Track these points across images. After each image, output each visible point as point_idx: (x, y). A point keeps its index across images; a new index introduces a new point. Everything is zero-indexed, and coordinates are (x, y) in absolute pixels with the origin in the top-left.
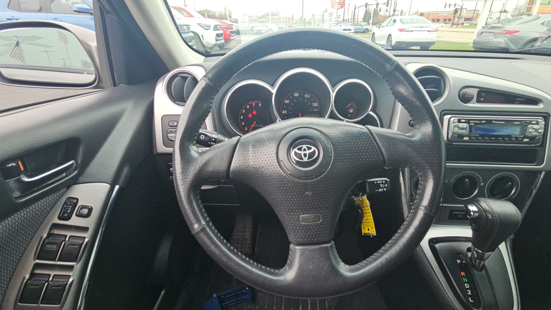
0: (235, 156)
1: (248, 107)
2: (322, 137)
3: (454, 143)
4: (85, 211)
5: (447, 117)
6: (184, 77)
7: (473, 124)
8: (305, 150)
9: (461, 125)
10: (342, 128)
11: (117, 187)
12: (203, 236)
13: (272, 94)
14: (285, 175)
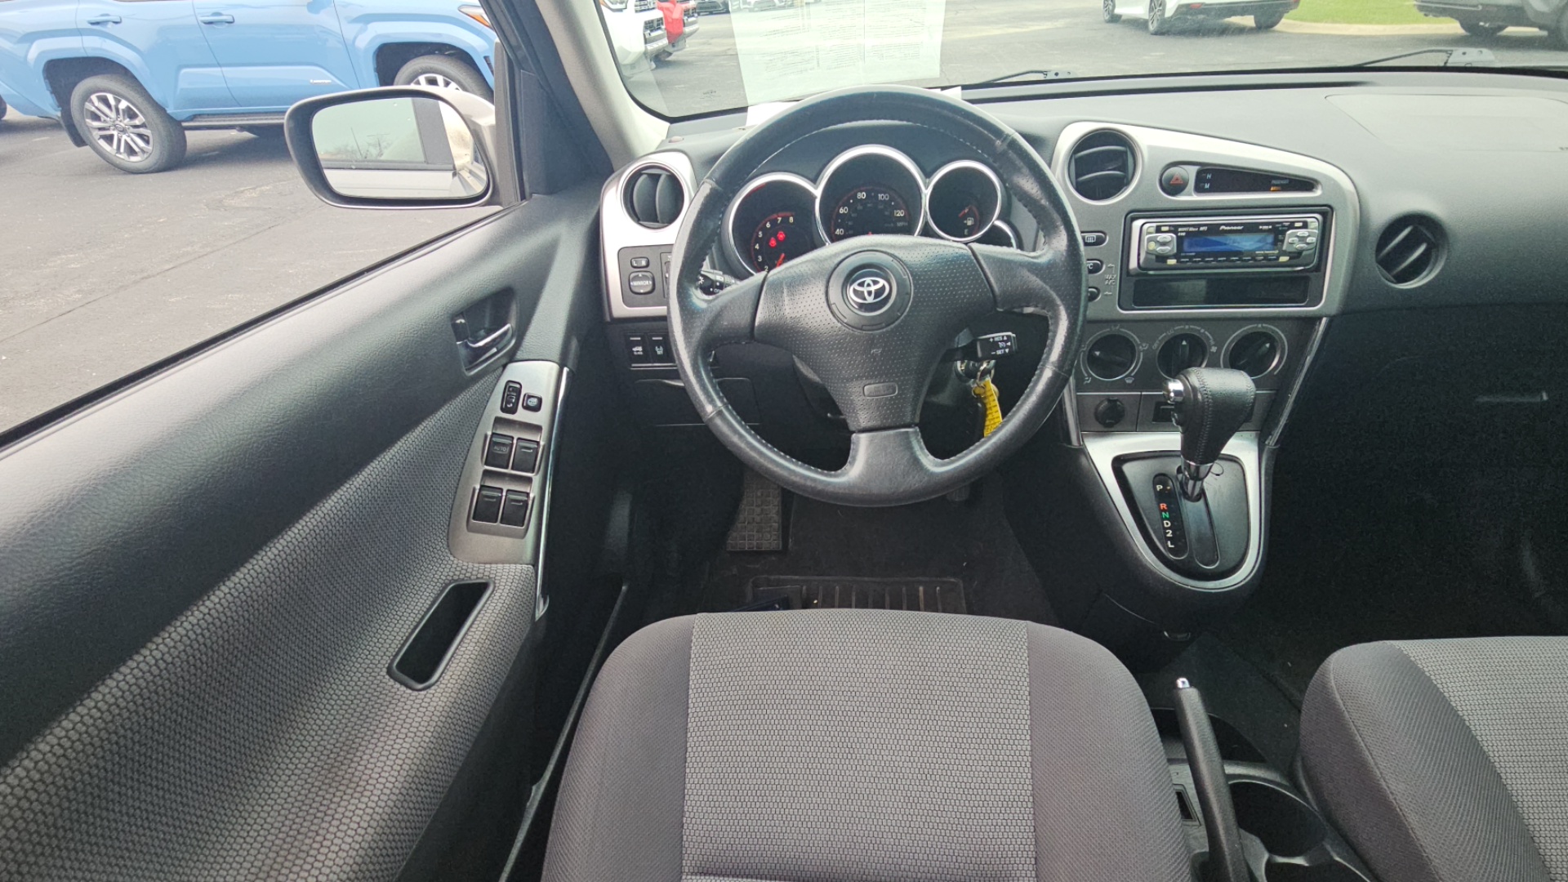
0: (761, 302)
1: (768, 225)
2: (895, 264)
3: (1151, 272)
4: (533, 402)
5: (1137, 224)
6: (654, 175)
7: (1184, 234)
8: (869, 285)
9: (1161, 237)
10: (928, 249)
11: (566, 370)
12: (718, 421)
13: (812, 198)
14: (839, 325)
